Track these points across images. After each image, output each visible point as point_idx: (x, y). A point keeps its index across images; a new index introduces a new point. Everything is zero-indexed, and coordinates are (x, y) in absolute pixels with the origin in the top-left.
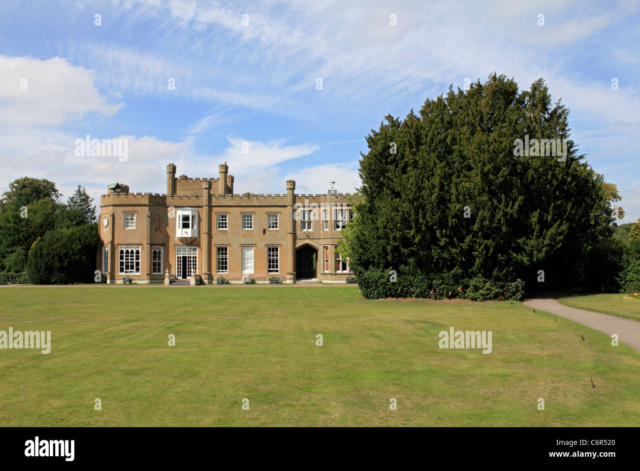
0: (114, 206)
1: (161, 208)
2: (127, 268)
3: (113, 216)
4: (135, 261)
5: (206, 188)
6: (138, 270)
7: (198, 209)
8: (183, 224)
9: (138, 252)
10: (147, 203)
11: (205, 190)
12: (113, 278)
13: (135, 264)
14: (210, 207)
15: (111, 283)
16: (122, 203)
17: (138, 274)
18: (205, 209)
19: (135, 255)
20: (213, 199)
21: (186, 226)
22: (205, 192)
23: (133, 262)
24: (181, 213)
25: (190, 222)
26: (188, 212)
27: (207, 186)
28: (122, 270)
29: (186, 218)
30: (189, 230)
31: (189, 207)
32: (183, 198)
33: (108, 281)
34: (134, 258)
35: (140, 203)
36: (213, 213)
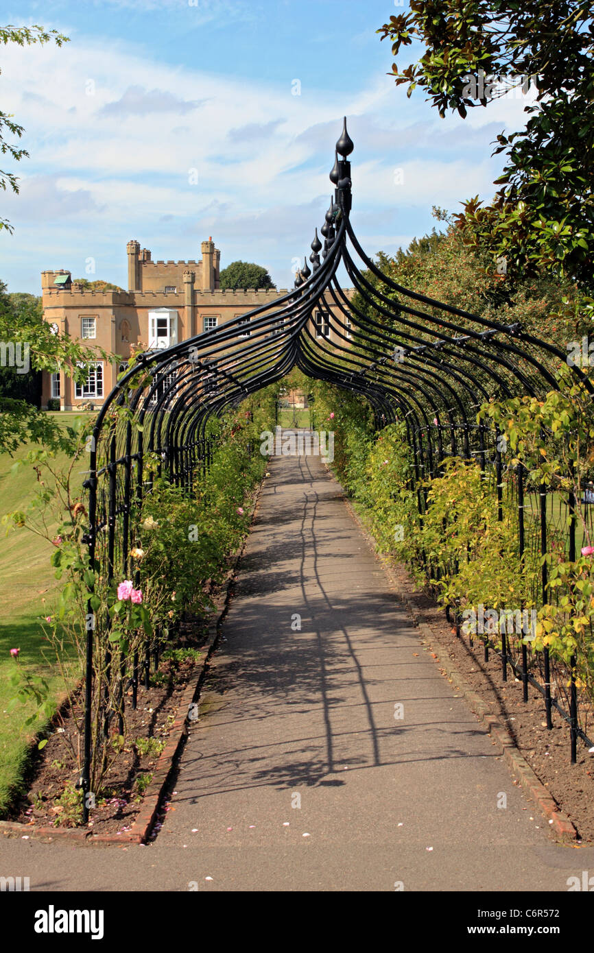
0: (66, 308)
1: (129, 310)
2: (86, 389)
3: (66, 321)
4: (96, 381)
5: (188, 283)
6: (100, 393)
7: (177, 310)
8: (158, 330)
9: (99, 369)
10: (111, 303)
11: (186, 285)
12: (68, 404)
13: (96, 385)
14: (194, 307)
15: (66, 410)
16: (77, 304)
17: (100, 397)
18: (188, 310)
19: (95, 372)
20: (199, 296)
21: (162, 333)
22: (187, 288)
23: (94, 383)
24: (154, 316)
25: (168, 328)
26: (165, 315)
27: (190, 280)
28: (79, 393)
29: (162, 323)
30: (166, 339)
31: (166, 307)
32: (157, 295)
33: (62, 408)
34: (95, 377)
35: (101, 304)
36: (199, 315)
